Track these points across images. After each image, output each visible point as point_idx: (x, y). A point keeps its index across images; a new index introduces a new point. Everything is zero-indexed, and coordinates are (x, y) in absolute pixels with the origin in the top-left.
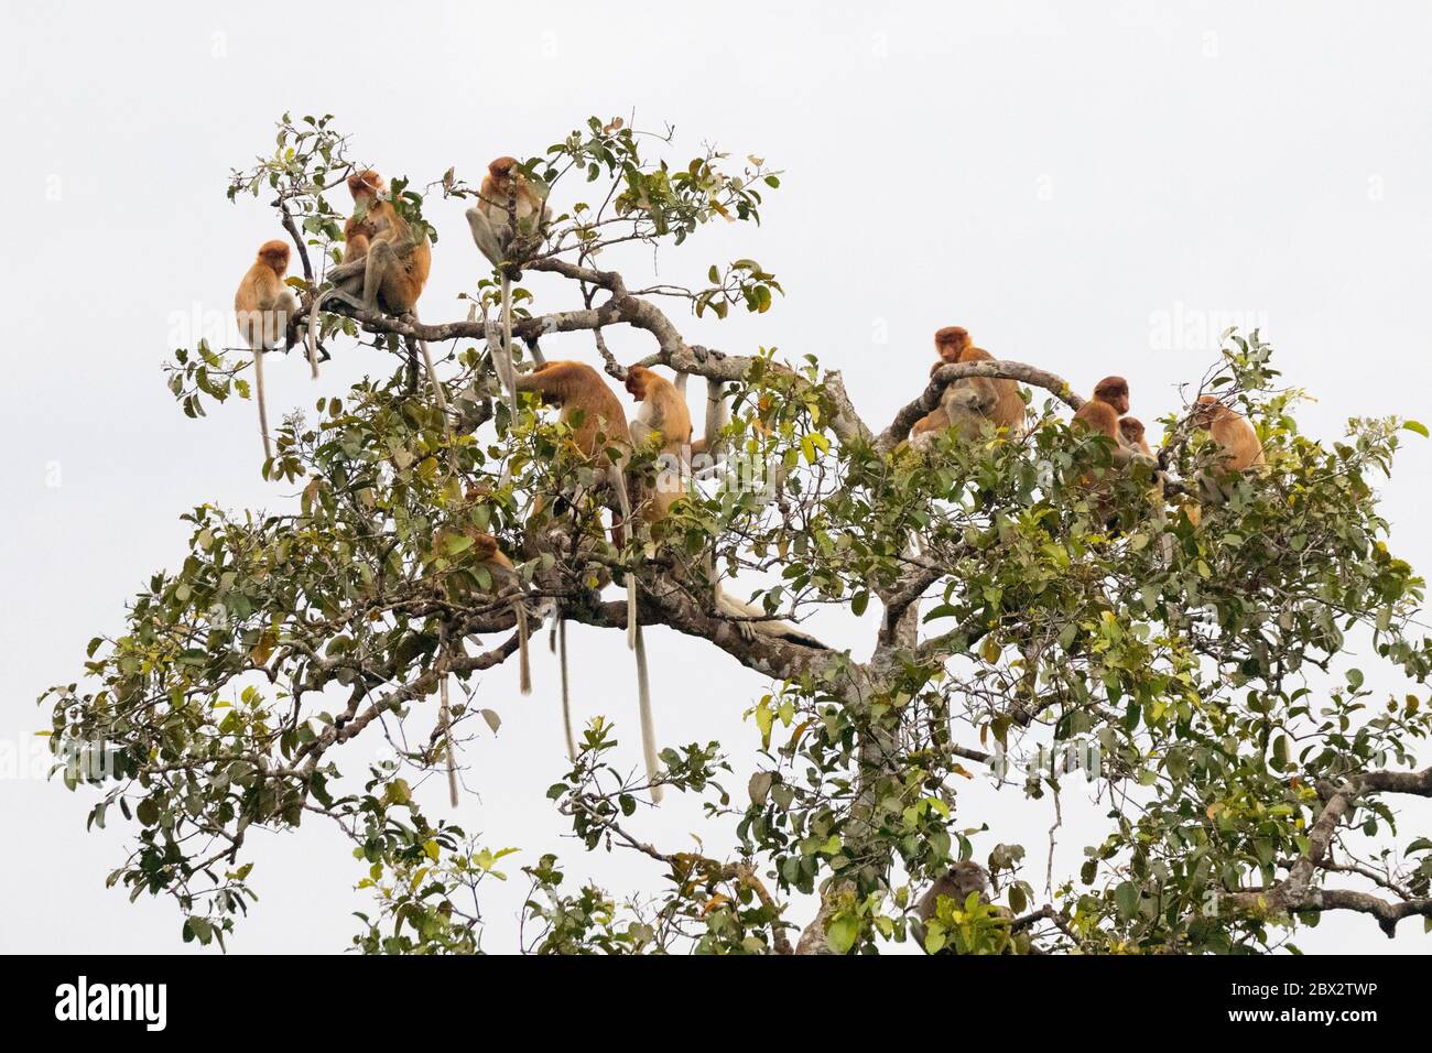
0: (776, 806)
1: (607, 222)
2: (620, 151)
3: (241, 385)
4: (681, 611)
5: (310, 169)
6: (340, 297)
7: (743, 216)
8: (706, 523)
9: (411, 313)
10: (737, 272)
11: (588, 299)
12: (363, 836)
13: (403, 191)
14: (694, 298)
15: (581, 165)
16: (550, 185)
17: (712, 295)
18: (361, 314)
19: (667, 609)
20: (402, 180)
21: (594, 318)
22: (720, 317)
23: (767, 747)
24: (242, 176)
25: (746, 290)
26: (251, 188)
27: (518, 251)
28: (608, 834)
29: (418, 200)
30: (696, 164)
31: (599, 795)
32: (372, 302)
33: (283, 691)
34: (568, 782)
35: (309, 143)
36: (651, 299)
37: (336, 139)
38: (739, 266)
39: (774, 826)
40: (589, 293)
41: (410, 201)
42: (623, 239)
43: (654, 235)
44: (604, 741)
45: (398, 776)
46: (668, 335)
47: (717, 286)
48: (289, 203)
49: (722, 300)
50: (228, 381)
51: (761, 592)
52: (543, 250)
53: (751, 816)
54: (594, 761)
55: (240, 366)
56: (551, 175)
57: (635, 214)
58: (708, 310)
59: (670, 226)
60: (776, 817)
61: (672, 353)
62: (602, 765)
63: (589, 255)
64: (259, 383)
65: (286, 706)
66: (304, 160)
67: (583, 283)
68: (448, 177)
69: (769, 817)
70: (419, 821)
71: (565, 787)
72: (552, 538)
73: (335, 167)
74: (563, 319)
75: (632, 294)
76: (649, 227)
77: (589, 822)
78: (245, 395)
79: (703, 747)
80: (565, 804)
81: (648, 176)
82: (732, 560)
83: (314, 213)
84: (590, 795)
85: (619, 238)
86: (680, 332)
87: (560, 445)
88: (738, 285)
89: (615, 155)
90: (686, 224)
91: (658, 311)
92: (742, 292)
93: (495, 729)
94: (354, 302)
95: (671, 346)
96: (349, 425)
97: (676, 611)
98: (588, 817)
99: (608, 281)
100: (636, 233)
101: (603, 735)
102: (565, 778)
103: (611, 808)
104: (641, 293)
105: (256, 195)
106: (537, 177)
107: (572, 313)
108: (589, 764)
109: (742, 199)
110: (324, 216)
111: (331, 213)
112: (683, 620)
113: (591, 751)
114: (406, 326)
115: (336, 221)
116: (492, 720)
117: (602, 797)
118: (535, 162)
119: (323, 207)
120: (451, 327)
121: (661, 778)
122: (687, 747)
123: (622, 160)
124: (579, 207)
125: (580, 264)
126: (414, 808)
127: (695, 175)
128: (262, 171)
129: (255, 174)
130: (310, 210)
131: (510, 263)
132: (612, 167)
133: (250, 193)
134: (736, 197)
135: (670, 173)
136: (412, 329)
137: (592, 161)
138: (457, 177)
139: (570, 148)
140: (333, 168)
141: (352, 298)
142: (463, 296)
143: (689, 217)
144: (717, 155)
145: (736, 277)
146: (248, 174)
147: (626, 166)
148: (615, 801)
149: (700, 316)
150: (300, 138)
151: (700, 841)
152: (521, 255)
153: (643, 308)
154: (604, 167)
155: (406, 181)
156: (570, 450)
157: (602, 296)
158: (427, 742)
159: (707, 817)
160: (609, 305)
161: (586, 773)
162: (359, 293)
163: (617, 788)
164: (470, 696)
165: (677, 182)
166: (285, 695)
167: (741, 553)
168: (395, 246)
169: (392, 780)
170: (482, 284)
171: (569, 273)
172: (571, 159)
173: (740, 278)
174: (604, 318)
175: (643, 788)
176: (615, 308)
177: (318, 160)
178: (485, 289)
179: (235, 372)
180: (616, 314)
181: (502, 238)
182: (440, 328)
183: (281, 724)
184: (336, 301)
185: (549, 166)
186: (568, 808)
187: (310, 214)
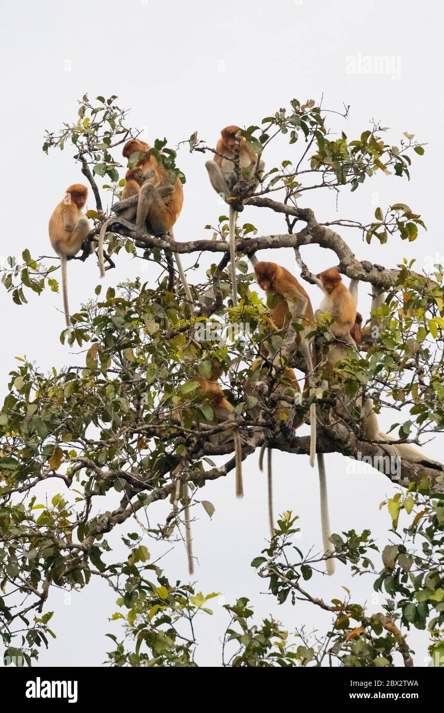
0: (401, 570)
1: (303, 172)
2: (312, 123)
3: (52, 283)
4: (349, 443)
5: (100, 133)
6: (120, 222)
7: (399, 173)
8: (359, 376)
9: (169, 234)
10: (394, 212)
11: (291, 227)
12: (124, 590)
13: (163, 148)
14: (364, 228)
15: (285, 131)
16: (263, 145)
17: (377, 227)
18: (134, 234)
19: (339, 440)
20: (163, 141)
21: (294, 240)
22: (382, 243)
23: (395, 527)
24: (53, 136)
25: (400, 224)
26: (59, 143)
27: (241, 190)
28: (293, 593)
29: (173, 154)
30: (366, 135)
31: (287, 565)
32: (142, 226)
33: (80, 496)
34: (265, 555)
35: (101, 114)
36: (334, 229)
37: (119, 113)
38: (396, 207)
39: (400, 583)
40: (291, 223)
41: (167, 155)
42: (316, 187)
43: (337, 185)
44: (291, 528)
45: (142, 543)
46: (345, 254)
47: (381, 222)
48: (86, 156)
49: (384, 231)
50: (43, 280)
51: (397, 425)
52: (258, 190)
53: (384, 576)
54: (284, 542)
55: (53, 269)
56: (264, 138)
57: (322, 168)
58: (374, 237)
59: (348, 178)
60: (401, 576)
61: (347, 265)
62: (289, 544)
63: (292, 197)
64: (64, 281)
65: (81, 506)
66: (97, 127)
67: (287, 216)
68: (193, 138)
69: (397, 576)
70: (163, 581)
71: (264, 559)
72: (257, 386)
73: (118, 133)
74: (272, 240)
75: (321, 225)
76: (332, 177)
77: (280, 584)
78: (55, 289)
79: (359, 533)
80: (263, 570)
81: (333, 143)
82: (377, 401)
83: (101, 162)
84: (280, 564)
85: (313, 186)
86: (353, 252)
87: (260, 320)
88: (394, 221)
89: (309, 126)
90: (358, 177)
91: (339, 236)
92: (397, 226)
93: (210, 514)
94: (130, 226)
95: (347, 260)
96: (117, 304)
97: (346, 442)
98: (280, 580)
99: (304, 215)
100: (324, 183)
101: (291, 524)
102: (263, 552)
103: (295, 574)
104: (327, 224)
105: (62, 148)
106: (254, 139)
107: (279, 236)
108: (280, 543)
109: (398, 161)
110: (108, 164)
111: (113, 162)
112: (350, 449)
113: (282, 536)
114: (164, 242)
115: (116, 168)
116: (209, 508)
117: (289, 567)
118: (253, 129)
119: (108, 158)
120: (195, 243)
121: (330, 555)
122: (347, 533)
123: (314, 130)
124: (285, 163)
125: (286, 202)
126: (159, 572)
127: (365, 143)
128: (67, 133)
129: (62, 134)
130: (99, 160)
131: (234, 198)
132: (306, 135)
133: (58, 148)
134: (394, 160)
135: (348, 141)
136: (168, 245)
137: (293, 130)
138: (199, 138)
139: (278, 120)
140: (116, 133)
141: (128, 222)
142: (208, 227)
143: (361, 172)
144: (380, 129)
145: (393, 215)
146: (57, 134)
147: (316, 134)
148: (298, 569)
149: (369, 243)
150: (94, 112)
151: (349, 592)
152: (242, 193)
153: (328, 234)
154: (300, 133)
155: (165, 142)
156: (267, 323)
157: (301, 225)
158: (163, 523)
159: (353, 575)
160: (305, 232)
161: (278, 549)
162: (133, 220)
163: (299, 560)
164: (194, 491)
165: (352, 147)
166: (81, 499)
167: (383, 397)
168: (159, 189)
169: (137, 547)
170: (222, 219)
171: (277, 208)
172: (278, 127)
173: (396, 216)
174: (300, 241)
175: (317, 561)
176: (308, 234)
177: (106, 126)
178: (225, 222)
179: (48, 273)
180: (309, 237)
181: (230, 181)
182: (188, 244)
183: (78, 519)
184: (117, 225)
185: (264, 132)
186: (266, 573)
187: (98, 162)
